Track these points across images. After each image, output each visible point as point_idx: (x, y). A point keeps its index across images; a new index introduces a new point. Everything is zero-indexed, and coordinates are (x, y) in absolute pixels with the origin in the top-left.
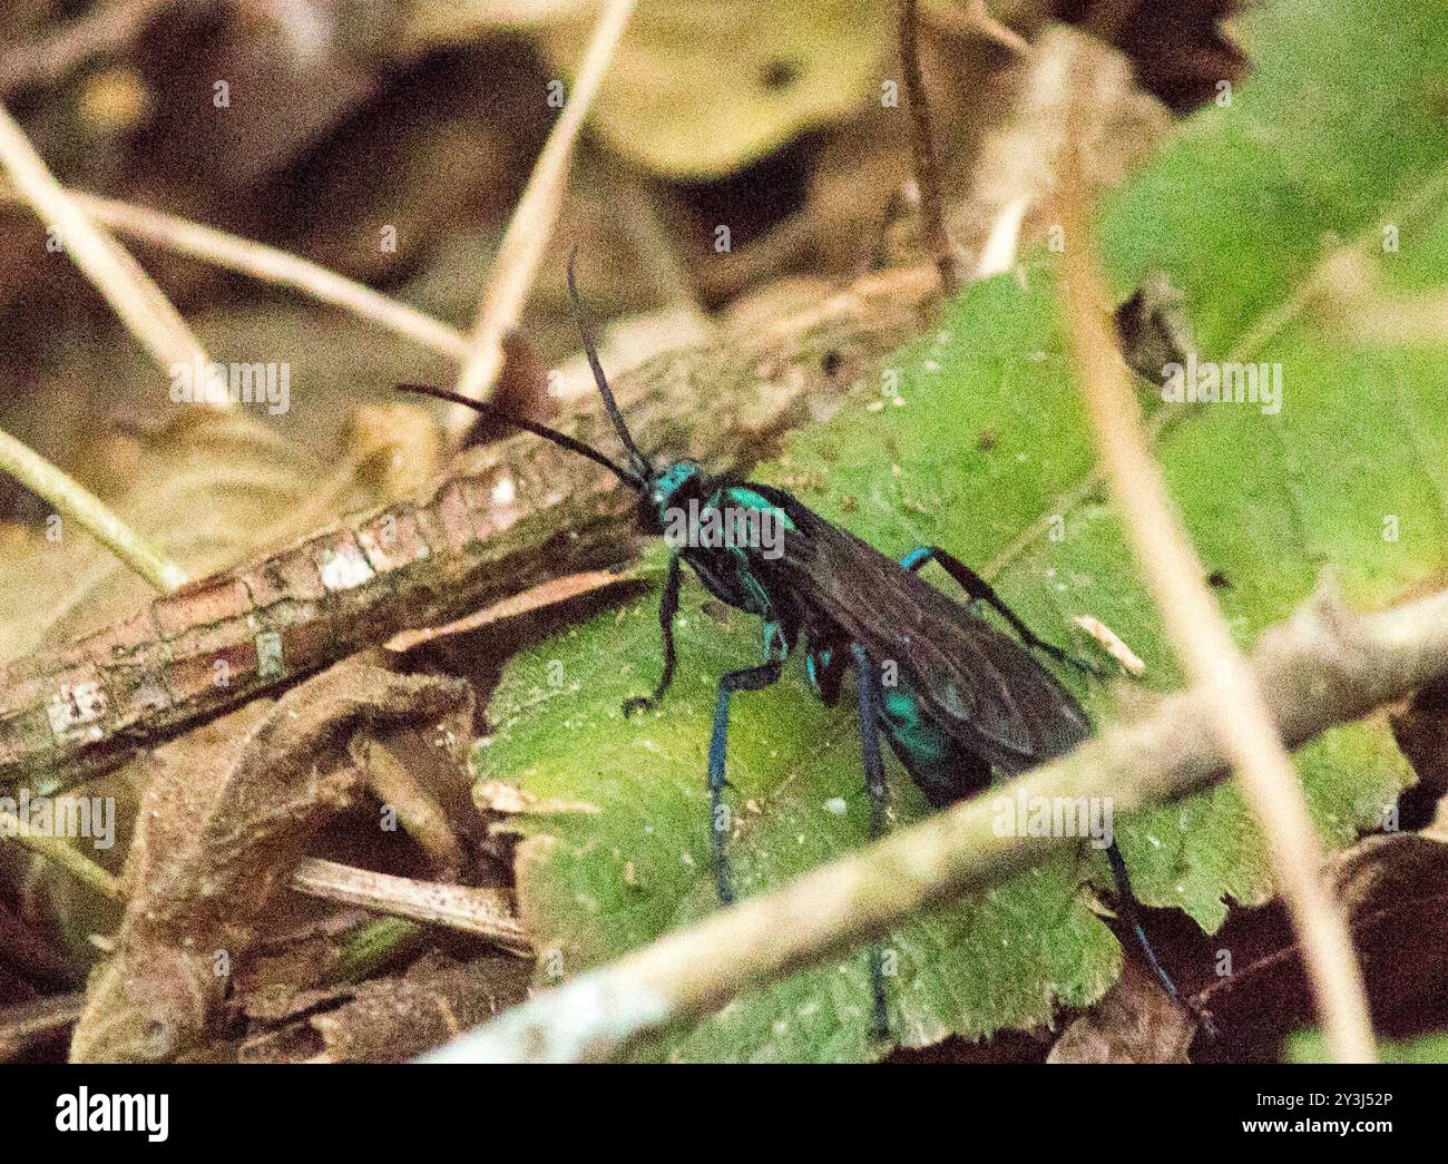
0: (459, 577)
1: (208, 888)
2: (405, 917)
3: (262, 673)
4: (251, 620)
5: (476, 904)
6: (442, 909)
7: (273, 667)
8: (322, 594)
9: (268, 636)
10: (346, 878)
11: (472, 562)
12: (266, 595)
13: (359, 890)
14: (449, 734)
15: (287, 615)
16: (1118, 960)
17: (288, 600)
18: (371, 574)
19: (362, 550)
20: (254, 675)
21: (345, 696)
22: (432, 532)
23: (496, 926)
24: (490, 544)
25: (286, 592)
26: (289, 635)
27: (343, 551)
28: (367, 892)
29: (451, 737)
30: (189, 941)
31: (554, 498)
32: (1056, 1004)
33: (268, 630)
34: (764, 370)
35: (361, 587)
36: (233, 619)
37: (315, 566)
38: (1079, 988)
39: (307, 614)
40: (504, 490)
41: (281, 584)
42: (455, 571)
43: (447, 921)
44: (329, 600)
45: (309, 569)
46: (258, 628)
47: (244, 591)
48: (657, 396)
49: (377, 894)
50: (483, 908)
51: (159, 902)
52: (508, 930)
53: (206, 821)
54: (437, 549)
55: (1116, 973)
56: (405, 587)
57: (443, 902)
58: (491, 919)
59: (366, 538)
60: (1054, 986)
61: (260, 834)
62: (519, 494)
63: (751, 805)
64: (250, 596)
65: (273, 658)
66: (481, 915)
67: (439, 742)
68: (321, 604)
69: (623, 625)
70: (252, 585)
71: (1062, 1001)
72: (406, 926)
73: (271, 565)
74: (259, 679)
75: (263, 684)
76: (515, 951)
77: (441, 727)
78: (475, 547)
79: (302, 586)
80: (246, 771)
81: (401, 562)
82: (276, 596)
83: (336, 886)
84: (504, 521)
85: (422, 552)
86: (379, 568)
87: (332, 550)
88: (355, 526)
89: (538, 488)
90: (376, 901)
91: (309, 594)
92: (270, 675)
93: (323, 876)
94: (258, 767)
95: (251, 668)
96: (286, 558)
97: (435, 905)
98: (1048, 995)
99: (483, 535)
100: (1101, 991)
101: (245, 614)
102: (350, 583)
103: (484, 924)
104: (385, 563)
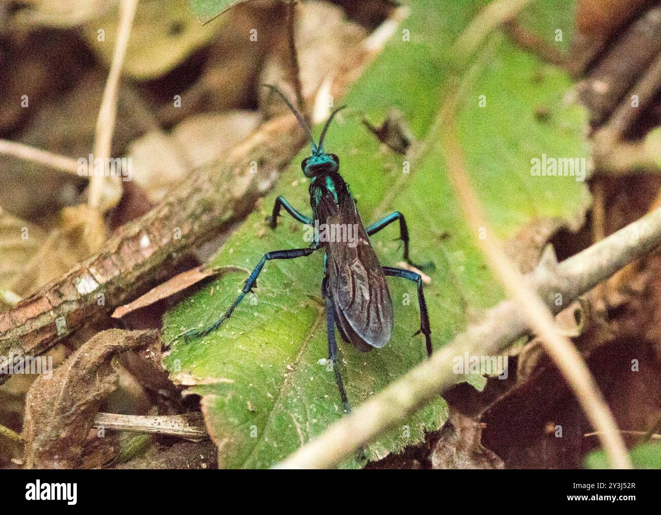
0: (133, 280)
1: (63, 435)
2: (144, 433)
3: (59, 334)
4: (52, 313)
5: (173, 423)
6: (159, 427)
7: (63, 331)
8: (79, 297)
9: (60, 318)
10: (116, 419)
11: (137, 273)
12: (56, 302)
13: (123, 424)
14: (152, 353)
15: (66, 308)
16: (446, 409)
17: (66, 302)
18: (97, 285)
19: (92, 275)
20: (56, 336)
21: (107, 344)
22: (119, 263)
23: (183, 431)
24: (143, 264)
25: (64, 298)
26: (68, 316)
27: (84, 277)
28: (127, 424)
29: (153, 354)
30: (56, 457)
31: (165, 241)
32: (425, 432)
33: (59, 316)
34: (237, 170)
35: (94, 292)
36: (44, 313)
37: (74, 285)
38: (434, 423)
39: (74, 306)
40: (145, 241)
41: (61, 296)
42: (131, 278)
43: (162, 431)
44: (83, 299)
45: (71, 287)
46: (56, 316)
47: (47, 300)
48: (197, 190)
49: (130, 424)
50: (177, 424)
51: (43, 443)
52: (189, 432)
53: (57, 405)
54: (123, 271)
55: (447, 415)
56: (112, 289)
57: (159, 424)
58: (181, 428)
59: (93, 270)
60: (424, 424)
61: (82, 408)
62: (151, 241)
63: (289, 367)
64: (50, 302)
65: (63, 327)
66: (176, 427)
67: (147, 357)
68: (79, 301)
69: (214, 294)
70: (50, 298)
71: (428, 430)
72: (145, 437)
73: (55, 288)
74: (58, 337)
75: (60, 338)
76: (192, 440)
77: (148, 350)
78: (137, 266)
79: (70, 295)
80: (71, 381)
81: (109, 278)
82: (60, 301)
83: (112, 423)
84: (147, 254)
85: (117, 273)
86: (100, 282)
87: (79, 277)
88: (88, 266)
89: (158, 237)
90: (131, 427)
91: (73, 298)
92: (62, 335)
93: (107, 420)
94: (75, 379)
95: (54, 333)
96: (62, 284)
97: (156, 426)
98: (422, 428)
99: (140, 261)
100: (443, 424)
101: (49, 311)
102: (89, 291)
103: (178, 431)
104: (102, 280)
